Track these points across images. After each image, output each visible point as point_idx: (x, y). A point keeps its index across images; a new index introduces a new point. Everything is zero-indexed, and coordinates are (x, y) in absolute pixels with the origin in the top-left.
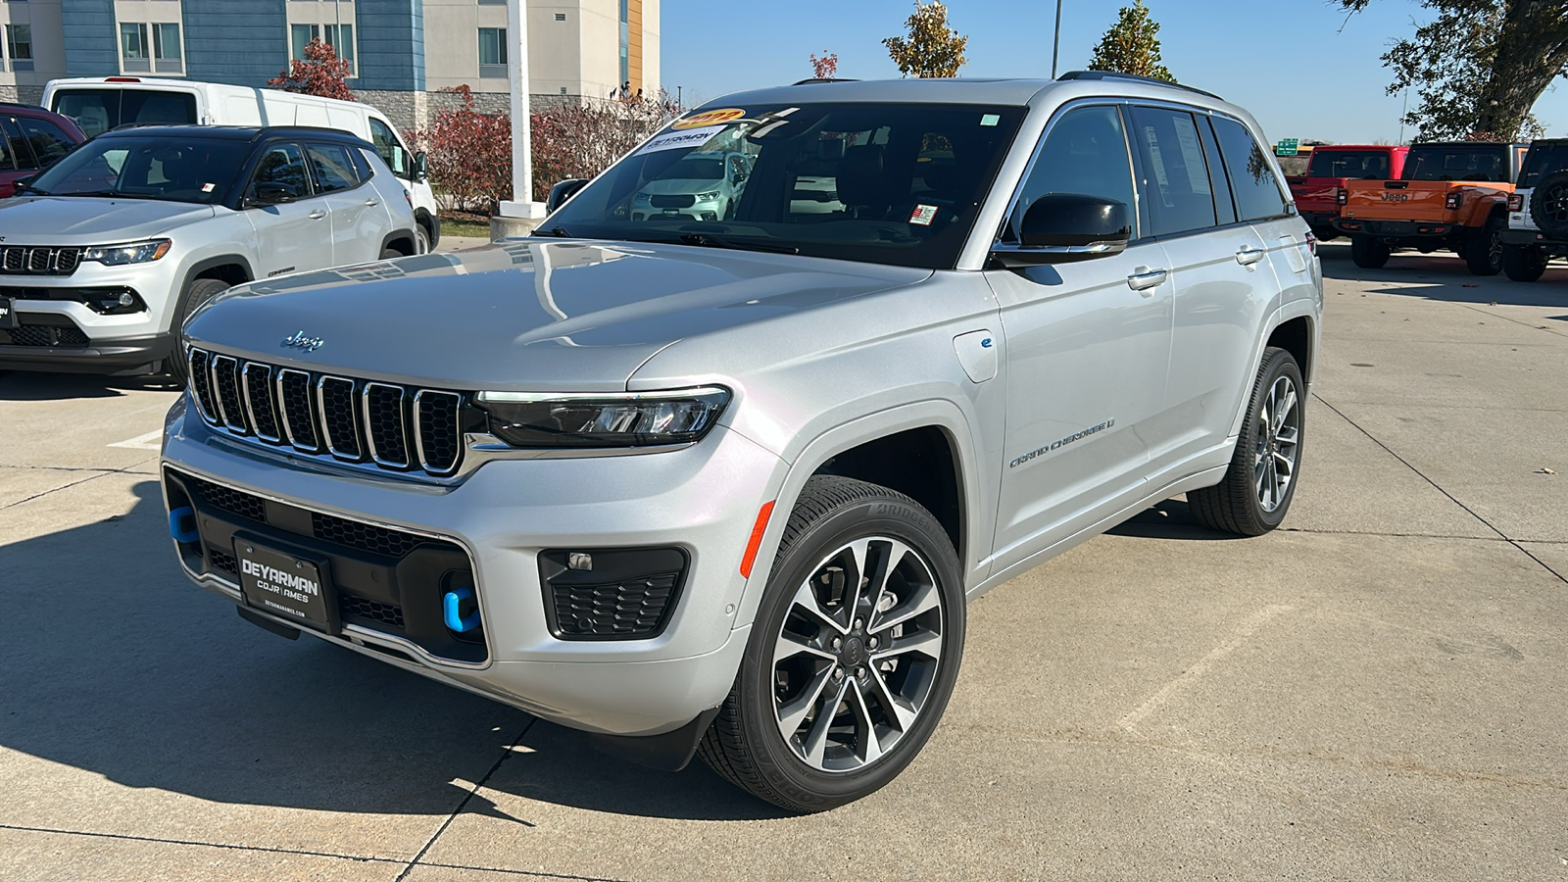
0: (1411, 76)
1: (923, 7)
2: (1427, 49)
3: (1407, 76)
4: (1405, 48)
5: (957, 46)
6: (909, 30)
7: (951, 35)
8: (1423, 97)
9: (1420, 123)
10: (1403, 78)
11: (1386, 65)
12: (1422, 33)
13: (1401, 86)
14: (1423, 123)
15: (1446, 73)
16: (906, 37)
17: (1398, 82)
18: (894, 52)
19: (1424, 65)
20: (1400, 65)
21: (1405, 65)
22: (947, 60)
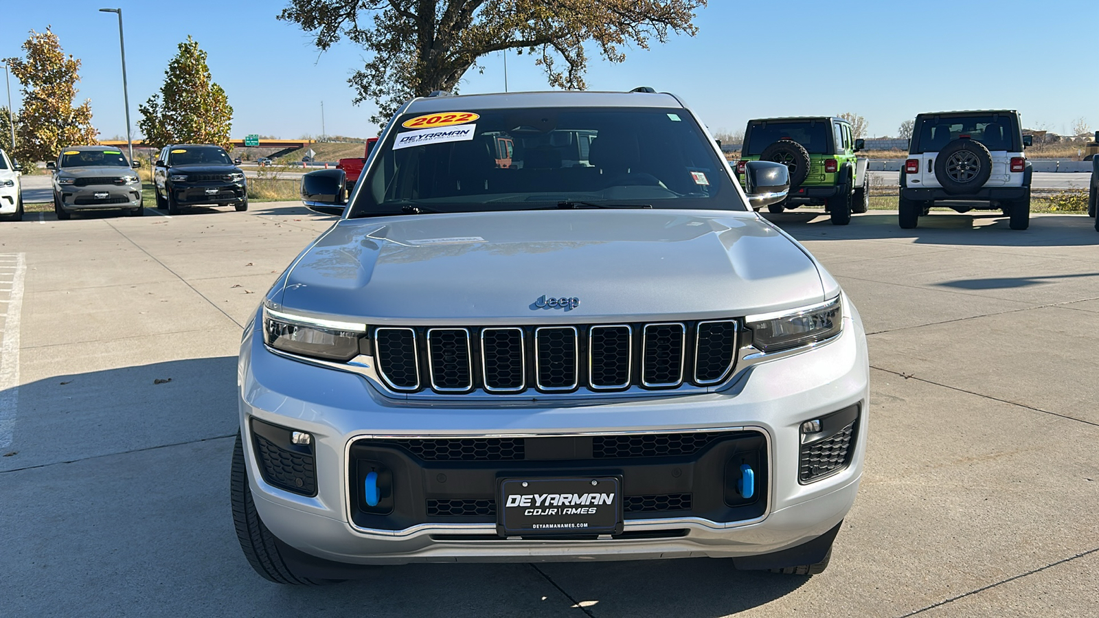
0: (367, 94)
1: (38, 35)
2: (373, 77)
3: (364, 94)
4: (361, 76)
5: (71, 67)
6: (26, 53)
7: (66, 59)
8: (379, 106)
9: (380, 123)
10: (361, 95)
11: (351, 86)
12: (369, 66)
13: (361, 100)
14: (381, 123)
15: (391, 92)
16: (24, 57)
17: (359, 97)
18: (14, 70)
19: (374, 86)
20: (359, 87)
21: (362, 87)
22: (63, 76)
